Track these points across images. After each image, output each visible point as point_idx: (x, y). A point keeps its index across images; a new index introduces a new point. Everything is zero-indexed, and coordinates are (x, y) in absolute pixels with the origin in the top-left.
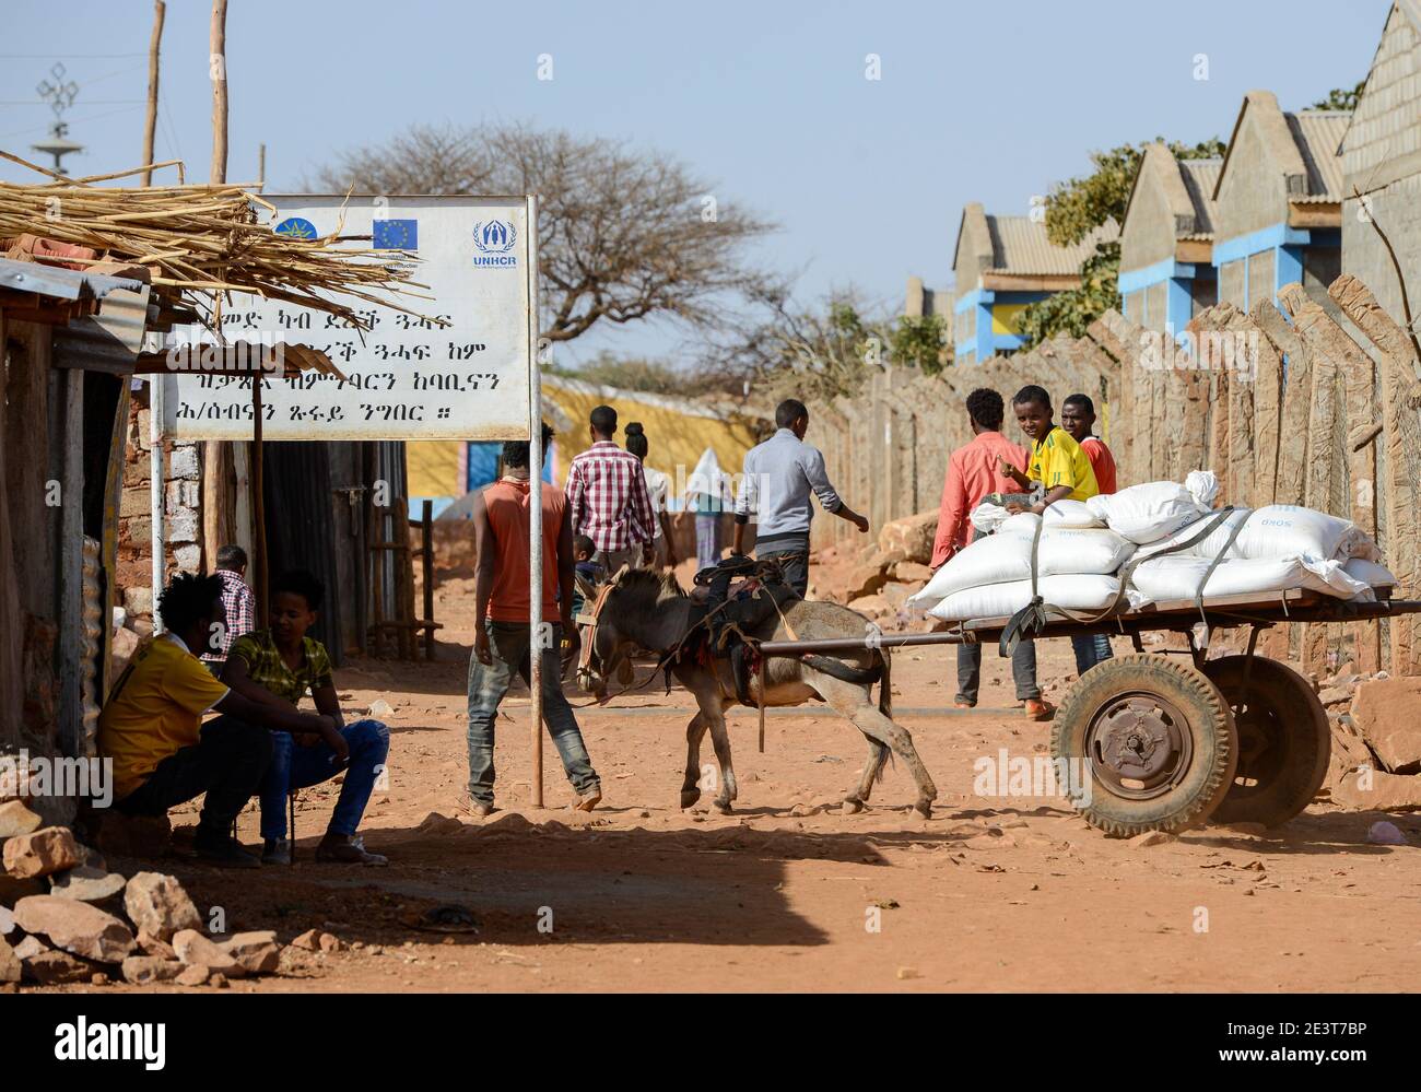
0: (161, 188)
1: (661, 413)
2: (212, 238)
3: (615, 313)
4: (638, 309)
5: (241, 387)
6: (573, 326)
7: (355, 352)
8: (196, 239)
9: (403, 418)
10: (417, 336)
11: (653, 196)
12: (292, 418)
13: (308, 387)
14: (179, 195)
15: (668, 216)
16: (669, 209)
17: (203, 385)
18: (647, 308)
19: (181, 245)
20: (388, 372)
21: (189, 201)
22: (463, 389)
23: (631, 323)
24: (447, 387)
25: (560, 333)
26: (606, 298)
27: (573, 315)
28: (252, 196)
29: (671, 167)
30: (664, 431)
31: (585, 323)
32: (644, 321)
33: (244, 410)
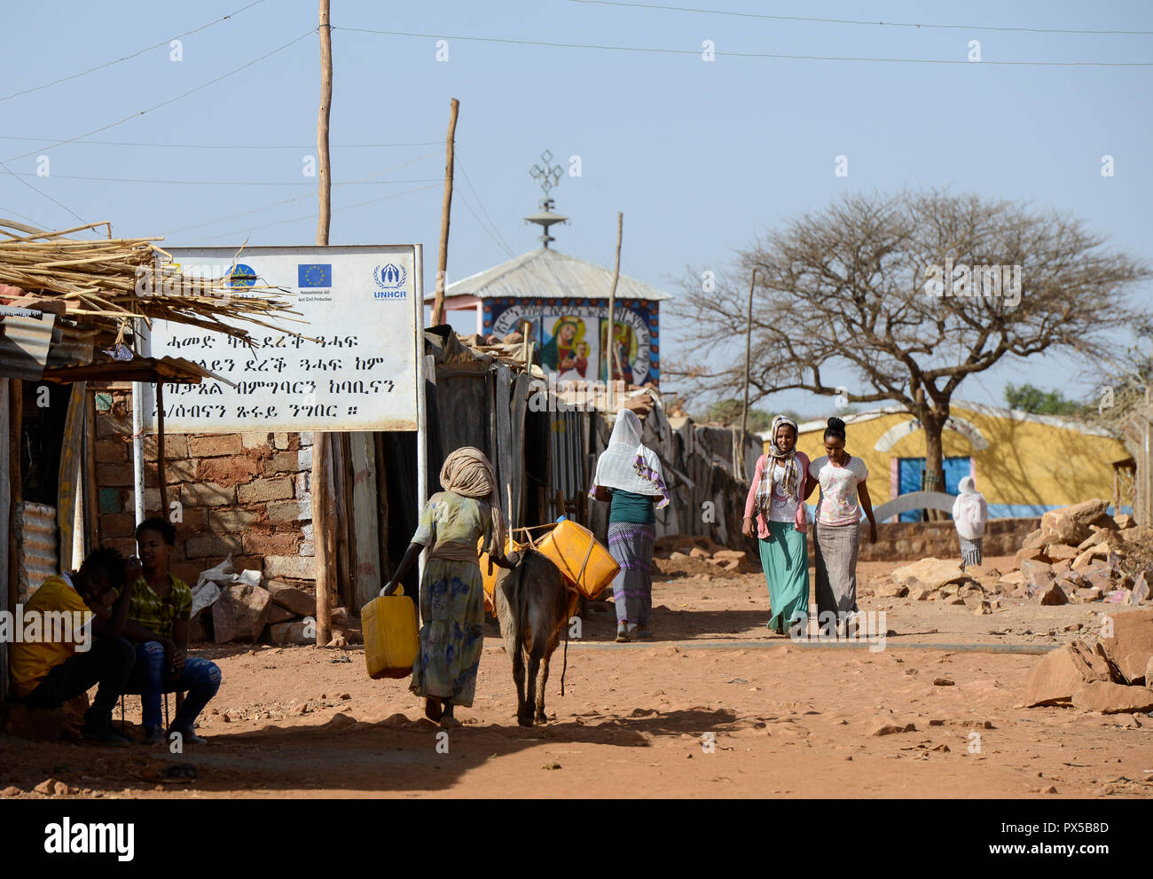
0: (87, 242)
1: (1063, 432)
2: (121, 279)
3: (1020, 349)
4: (1039, 345)
5: (200, 393)
6: (983, 360)
7: (285, 365)
8: (109, 280)
9: (322, 415)
10: (332, 353)
11: (1053, 248)
12: (239, 416)
13: (251, 392)
14: (100, 247)
15: (1067, 265)
16: (1068, 259)
17: (172, 392)
18: (1046, 343)
19: (97, 285)
20: (310, 380)
21: (108, 252)
22: (367, 393)
23: (1033, 356)
24: (355, 391)
25: (972, 366)
26: (1011, 335)
27: (984, 351)
28: (155, 247)
29: (1070, 223)
30: (1067, 448)
31: (993, 357)
32: (1044, 354)
33: (203, 410)
